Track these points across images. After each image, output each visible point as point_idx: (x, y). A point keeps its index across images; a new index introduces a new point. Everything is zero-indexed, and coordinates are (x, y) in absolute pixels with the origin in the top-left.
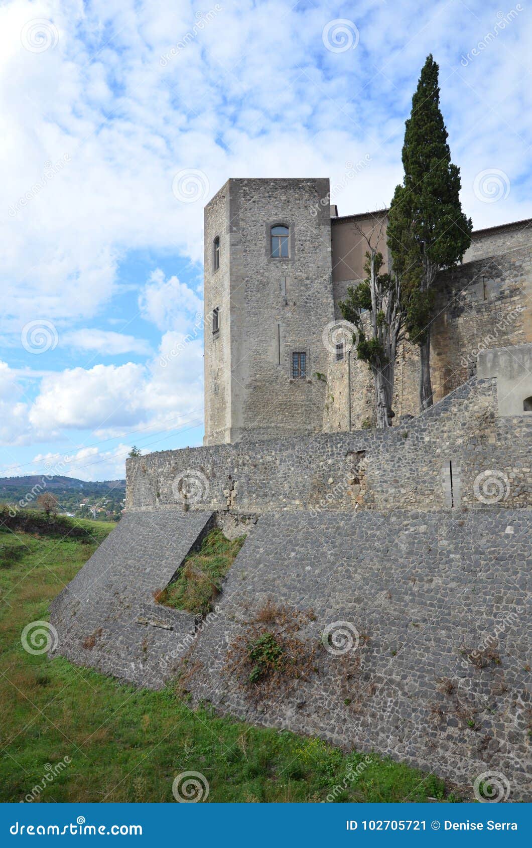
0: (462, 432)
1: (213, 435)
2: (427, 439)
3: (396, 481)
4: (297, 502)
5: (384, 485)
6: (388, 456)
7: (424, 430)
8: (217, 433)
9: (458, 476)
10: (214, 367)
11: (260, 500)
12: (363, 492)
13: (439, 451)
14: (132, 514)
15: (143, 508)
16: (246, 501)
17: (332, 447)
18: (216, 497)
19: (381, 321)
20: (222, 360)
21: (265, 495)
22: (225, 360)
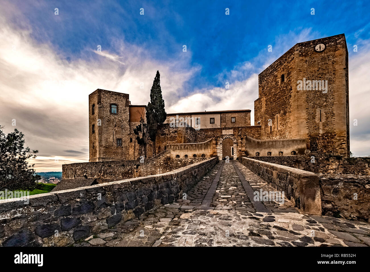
0: (163, 162)
1: (92, 159)
2: (155, 163)
3: (147, 172)
4: (121, 176)
5: (144, 172)
6: (145, 166)
7: (154, 161)
8: (94, 159)
9: (161, 171)
10: (93, 141)
11: (110, 176)
12: (138, 174)
13: (157, 165)
14: (65, 180)
15: (70, 178)
16: (106, 176)
17: (130, 163)
18: (96, 175)
19: (144, 134)
20: (95, 139)
21: (111, 175)
22: (97, 139)
